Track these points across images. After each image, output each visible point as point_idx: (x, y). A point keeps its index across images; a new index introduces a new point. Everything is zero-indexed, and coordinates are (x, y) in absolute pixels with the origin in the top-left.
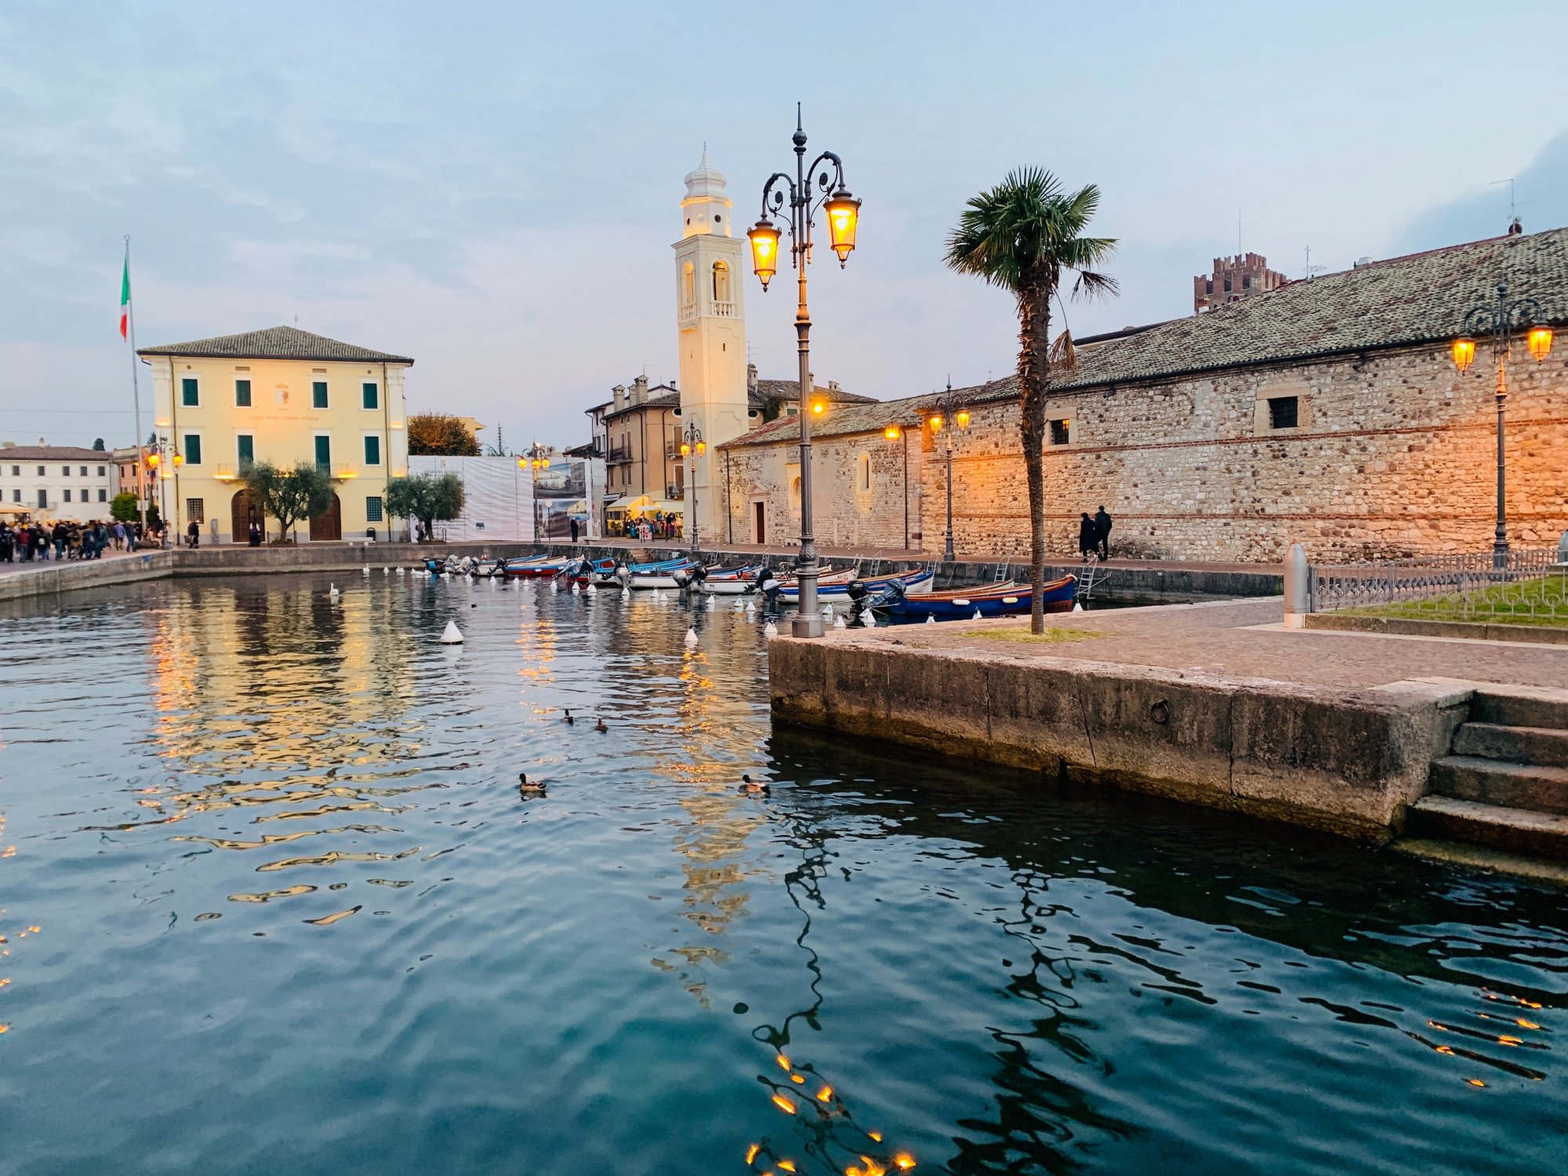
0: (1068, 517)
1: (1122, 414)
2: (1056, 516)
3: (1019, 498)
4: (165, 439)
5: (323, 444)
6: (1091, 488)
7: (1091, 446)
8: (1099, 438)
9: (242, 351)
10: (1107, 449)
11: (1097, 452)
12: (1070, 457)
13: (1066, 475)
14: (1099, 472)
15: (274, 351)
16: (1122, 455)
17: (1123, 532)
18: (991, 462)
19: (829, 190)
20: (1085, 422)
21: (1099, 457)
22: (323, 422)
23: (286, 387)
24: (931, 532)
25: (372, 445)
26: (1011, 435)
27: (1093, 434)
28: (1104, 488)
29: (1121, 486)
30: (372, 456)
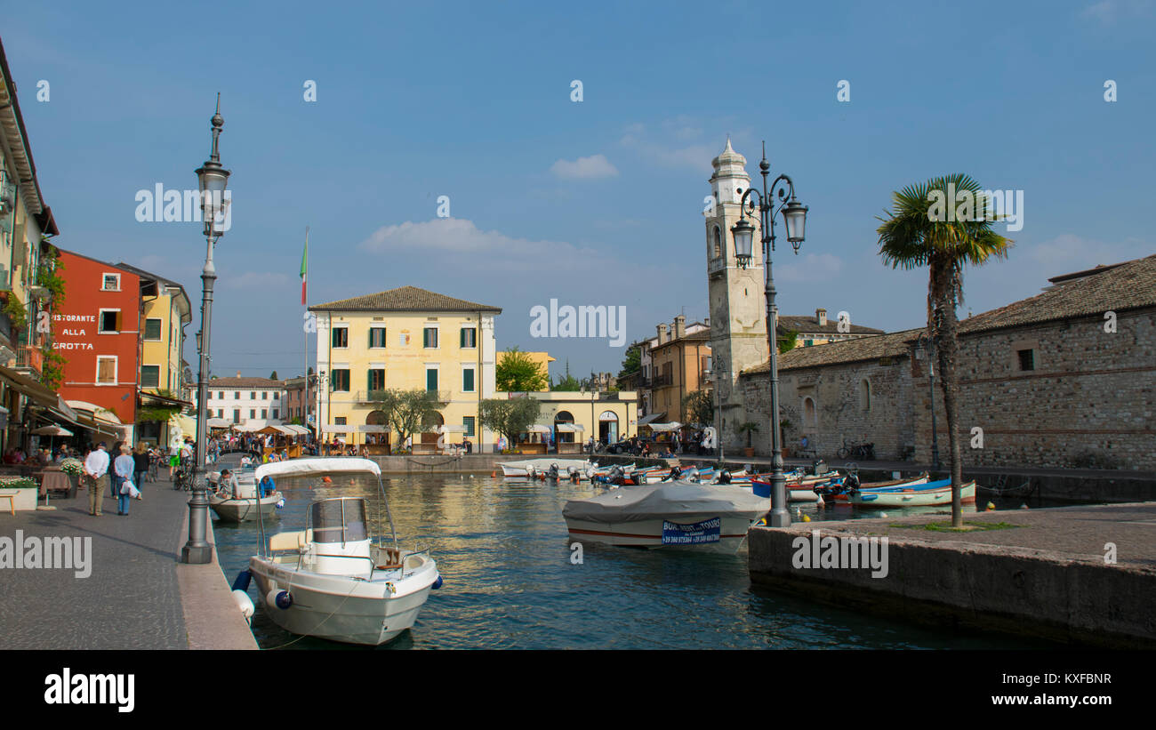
0: (1037, 432)
1: (1076, 344)
2: (1027, 432)
3: (995, 417)
4: (323, 373)
5: (432, 375)
6: (1055, 407)
7: (1053, 371)
8: (1059, 365)
9: (379, 306)
10: (1066, 375)
11: (1058, 377)
12: (1036, 381)
13: (1033, 397)
14: (1061, 394)
15: (401, 305)
16: (1079, 380)
17: (1084, 446)
18: (970, 385)
19: (786, 200)
20: (1046, 352)
21: (1059, 381)
22: (433, 358)
23: (408, 332)
24: (921, 446)
25: (468, 375)
26: (986, 362)
27: (1053, 362)
28: (1066, 407)
29: (1080, 406)
30: (468, 385)
